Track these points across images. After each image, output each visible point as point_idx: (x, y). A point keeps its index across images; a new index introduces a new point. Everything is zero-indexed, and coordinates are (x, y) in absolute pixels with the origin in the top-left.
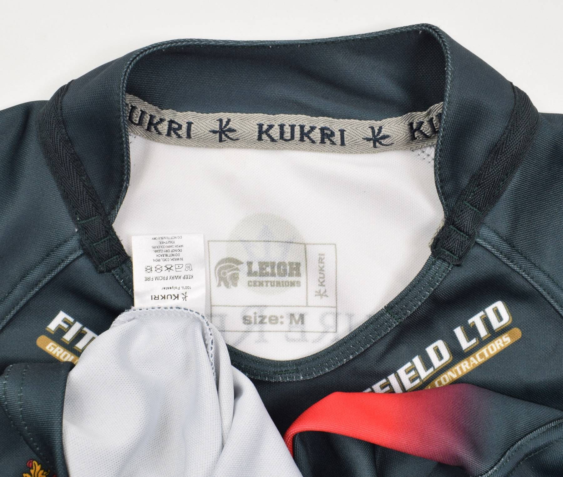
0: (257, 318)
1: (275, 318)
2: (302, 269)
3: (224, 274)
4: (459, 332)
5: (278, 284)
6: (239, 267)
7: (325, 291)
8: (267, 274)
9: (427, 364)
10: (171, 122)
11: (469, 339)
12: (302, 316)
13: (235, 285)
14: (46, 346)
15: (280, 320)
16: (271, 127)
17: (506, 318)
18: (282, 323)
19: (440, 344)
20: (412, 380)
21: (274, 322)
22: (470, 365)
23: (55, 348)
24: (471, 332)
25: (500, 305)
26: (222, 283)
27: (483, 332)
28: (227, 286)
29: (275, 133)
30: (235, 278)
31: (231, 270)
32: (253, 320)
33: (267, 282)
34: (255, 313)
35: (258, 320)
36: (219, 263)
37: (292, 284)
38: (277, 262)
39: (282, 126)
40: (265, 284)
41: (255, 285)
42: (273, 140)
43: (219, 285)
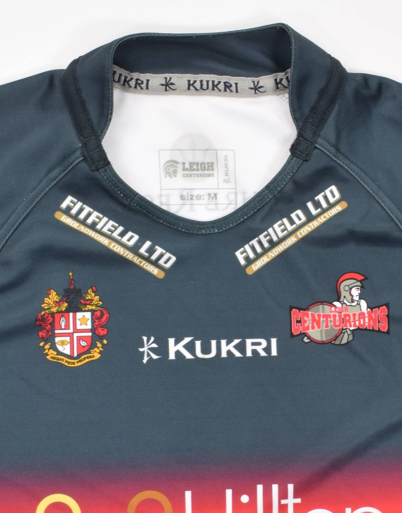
0: (189, 196)
1: (199, 196)
2: (215, 166)
3: (169, 169)
4: (310, 205)
5: (201, 175)
6: (178, 165)
7: (229, 179)
8: (194, 170)
9: (292, 222)
10: (137, 80)
11: (316, 209)
12: (215, 195)
13: (175, 176)
14: (61, 218)
15: (202, 197)
16: (195, 82)
17: (337, 195)
18: (204, 199)
19: (299, 212)
20: (283, 231)
21: (199, 198)
22: (318, 223)
23: (67, 219)
24: (317, 205)
25: (333, 188)
26: (168, 175)
27: (324, 205)
28: (171, 177)
29: (198, 85)
30: (175, 172)
31: (173, 167)
32: (186, 197)
33: (194, 174)
34: (188, 193)
35: (190, 197)
36: (166, 163)
37: (209, 175)
38: (200, 162)
39: (201, 81)
40: (193, 176)
41: (187, 176)
42: (196, 90)
43: (166, 177)
